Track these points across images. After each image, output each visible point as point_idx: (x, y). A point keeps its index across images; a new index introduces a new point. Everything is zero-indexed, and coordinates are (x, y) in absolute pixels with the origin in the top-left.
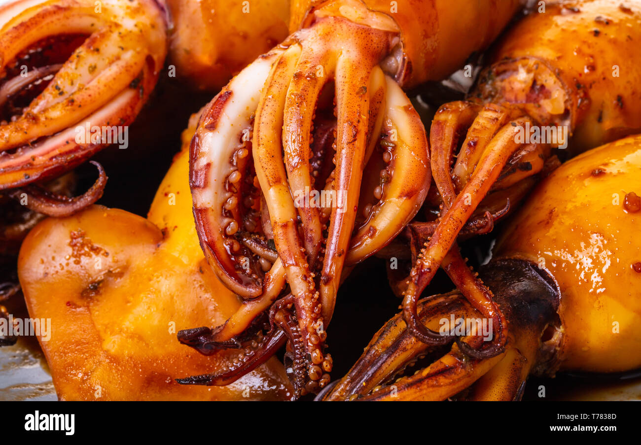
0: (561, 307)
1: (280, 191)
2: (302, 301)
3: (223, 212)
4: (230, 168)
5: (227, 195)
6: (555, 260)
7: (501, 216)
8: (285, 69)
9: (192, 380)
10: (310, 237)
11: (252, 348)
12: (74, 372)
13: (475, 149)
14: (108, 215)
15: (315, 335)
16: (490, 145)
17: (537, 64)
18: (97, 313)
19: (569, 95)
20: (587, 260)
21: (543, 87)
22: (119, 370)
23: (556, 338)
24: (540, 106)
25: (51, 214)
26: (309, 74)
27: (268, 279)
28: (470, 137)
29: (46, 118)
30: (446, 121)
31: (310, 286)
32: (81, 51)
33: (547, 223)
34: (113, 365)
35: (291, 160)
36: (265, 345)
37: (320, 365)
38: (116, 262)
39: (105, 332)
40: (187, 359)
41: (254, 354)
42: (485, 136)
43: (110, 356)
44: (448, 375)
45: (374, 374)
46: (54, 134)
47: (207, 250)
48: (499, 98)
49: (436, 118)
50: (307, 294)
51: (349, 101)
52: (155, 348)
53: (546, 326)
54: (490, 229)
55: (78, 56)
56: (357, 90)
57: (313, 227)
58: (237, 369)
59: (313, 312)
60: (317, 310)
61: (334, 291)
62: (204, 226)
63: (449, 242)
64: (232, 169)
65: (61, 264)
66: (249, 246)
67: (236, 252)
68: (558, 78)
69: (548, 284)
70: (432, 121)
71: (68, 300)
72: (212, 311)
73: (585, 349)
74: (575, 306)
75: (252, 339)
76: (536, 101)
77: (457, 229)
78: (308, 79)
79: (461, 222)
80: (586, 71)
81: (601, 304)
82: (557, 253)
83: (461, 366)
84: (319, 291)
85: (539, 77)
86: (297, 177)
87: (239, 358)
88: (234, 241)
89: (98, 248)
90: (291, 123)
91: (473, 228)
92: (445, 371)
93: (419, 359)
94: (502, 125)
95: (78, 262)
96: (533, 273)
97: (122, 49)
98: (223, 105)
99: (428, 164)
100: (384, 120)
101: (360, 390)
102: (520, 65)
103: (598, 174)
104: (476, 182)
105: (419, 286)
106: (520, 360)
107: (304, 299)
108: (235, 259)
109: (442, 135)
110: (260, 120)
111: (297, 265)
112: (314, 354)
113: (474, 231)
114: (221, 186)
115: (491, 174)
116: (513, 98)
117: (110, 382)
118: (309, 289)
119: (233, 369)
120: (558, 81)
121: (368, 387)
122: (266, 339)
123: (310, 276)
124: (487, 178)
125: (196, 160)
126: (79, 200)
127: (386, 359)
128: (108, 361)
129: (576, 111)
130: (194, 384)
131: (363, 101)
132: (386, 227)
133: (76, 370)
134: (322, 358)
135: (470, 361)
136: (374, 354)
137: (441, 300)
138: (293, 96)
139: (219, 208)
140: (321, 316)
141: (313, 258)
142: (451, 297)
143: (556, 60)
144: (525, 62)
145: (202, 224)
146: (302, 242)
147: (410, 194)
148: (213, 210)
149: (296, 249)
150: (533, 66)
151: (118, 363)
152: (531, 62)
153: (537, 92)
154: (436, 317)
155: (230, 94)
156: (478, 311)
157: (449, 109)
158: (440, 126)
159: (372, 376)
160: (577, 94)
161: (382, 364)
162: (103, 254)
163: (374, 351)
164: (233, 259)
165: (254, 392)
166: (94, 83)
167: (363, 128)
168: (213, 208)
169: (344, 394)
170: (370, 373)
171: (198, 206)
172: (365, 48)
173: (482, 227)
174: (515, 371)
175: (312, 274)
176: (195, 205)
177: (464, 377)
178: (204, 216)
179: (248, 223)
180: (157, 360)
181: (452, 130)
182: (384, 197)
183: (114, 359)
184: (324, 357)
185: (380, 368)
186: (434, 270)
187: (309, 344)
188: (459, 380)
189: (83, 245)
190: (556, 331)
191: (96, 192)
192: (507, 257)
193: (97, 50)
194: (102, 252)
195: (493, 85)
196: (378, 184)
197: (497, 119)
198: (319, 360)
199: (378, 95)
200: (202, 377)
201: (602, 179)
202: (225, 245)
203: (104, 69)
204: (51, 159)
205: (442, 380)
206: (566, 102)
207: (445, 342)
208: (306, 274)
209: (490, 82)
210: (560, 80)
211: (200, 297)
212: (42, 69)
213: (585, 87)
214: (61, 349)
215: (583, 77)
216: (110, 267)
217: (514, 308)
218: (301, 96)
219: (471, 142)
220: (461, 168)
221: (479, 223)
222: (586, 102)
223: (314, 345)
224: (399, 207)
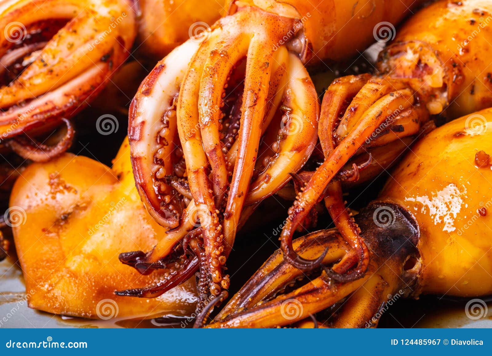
0: (420, 243)
1: (194, 144)
2: (208, 232)
3: (155, 160)
4: (161, 125)
5: (158, 146)
6: (416, 205)
7: (365, 167)
8: (207, 47)
9: (127, 293)
10: (217, 182)
11: (175, 269)
12: (42, 283)
13: (355, 113)
14: (77, 161)
15: (216, 260)
16: (368, 111)
17: (421, 46)
18: (64, 238)
19: (446, 72)
20: (442, 205)
21: (426, 65)
22: (76, 283)
23: (416, 267)
24: (423, 81)
25: (34, 159)
26: (222, 51)
27: (185, 214)
28: (354, 103)
29: (31, 84)
30: (335, 91)
31: (214, 220)
32: (63, 32)
33: (415, 174)
34: (72, 279)
35: (202, 119)
36: (186, 267)
37: (219, 283)
38: (82, 198)
39: (69, 253)
40: (131, 276)
41: (176, 273)
42: (365, 103)
43: (70, 271)
44: (316, 294)
45: (258, 292)
46: (38, 96)
47: (140, 190)
48: (392, 74)
49: (329, 88)
50: (211, 226)
51: (253, 73)
52: (106, 267)
53: (408, 258)
54: (357, 178)
55: (60, 36)
56: (261, 64)
57: (220, 173)
58: (163, 285)
59: (216, 241)
60: (219, 239)
61: (234, 225)
62: (138, 171)
63: (321, 188)
64: (162, 126)
65: (41, 200)
66: (176, 188)
67: (164, 192)
68: (438, 58)
69: (410, 224)
70: (326, 91)
71: (43, 227)
72: (152, 238)
73: (441, 277)
74: (432, 242)
75: (175, 262)
76: (421, 76)
77: (328, 177)
78: (222, 55)
79: (332, 172)
80: (461, 53)
81: (452, 241)
82: (419, 199)
83: (327, 288)
84: (222, 225)
85: (423, 58)
86: (207, 133)
87: (165, 276)
88: (161, 183)
89: (69, 187)
90: (205, 90)
91: (344, 177)
92: (314, 291)
93: (297, 281)
94: (382, 95)
95: (54, 198)
96: (399, 214)
97: (96, 31)
98: (157, 75)
99: (316, 125)
100: (285, 90)
101: (247, 304)
102: (408, 48)
103: (459, 135)
104: (349, 140)
105: (293, 222)
106: (382, 284)
107: (209, 231)
108: (161, 197)
109: (330, 102)
110: (183, 87)
111: (205, 203)
112: (214, 275)
113: (344, 179)
114: (154, 139)
115: (362, 134)
116: (402, 73)
117: (69, 293)
118: (213, 223)
119: (158, 284)
120: (437, 61)
121: (253, 302)
122: (187, 262)
123: (215, 212)
124: (358, 137)
125: (134, 119)
126: (53, 149)
127: (268, 280)
128: (68, 275)
129: (452, 85)
130: (129, 296)
131: (265, 74)
132: (278, 175)
133: (44, 282)
134: (221, 278)
135: (334, 284)
136: (260, 275)
137: (321, 234)
138: (208, 69)
139: (151, 157)
140: (222, 245)
141: (219, 198)
142: (329, 232)
143: (437, 43)
144: (412, 44)
145: (137, 169)
146: (210, 185)
147: (299, 149)
148: (145, 159)
149: (206, 191)
150: (418, 48)
151: (76, 277)
152: (417, 45)
153: (421, 69)
154: (313, 248)
155: (163, 67)
156: (348, 244)
157: (340, 82)
158: (330, 95)
159: (257, 293)
160: (453, 71)
161: (265, 284)
162: (73, 192)
163: (261, 274)
164: (159, 198)
165: (182, 304)
166: (71, 57)
167: (263, 95)
168: (145, 157)
169: (235, 307)
170: (255, 291)
171: (134, 155)
172: (273, 31)
173: (350, 176)
174: (377, 293)
175: (217, 211)
176: (132, 154)
177: (329, 296)
178: (139, 163)
179: (177, 170)
180: (107, 276)
181: (340, 98)
182: (280, 150)
183: (74, 274)
184: (222, 277)
185: (263, 287)
186: (307, 210)
187: (211, 266)
188: (325, 298)
189: (58, 184)
190: (418, 261)
191: (65, 143)
192: (381, 202)
193: (75, 32)
194: (73, 190)
195: (388, 63)
196: (276, 140)
197: (377, 90)
198: (218, 280)
199: (280, 69)
200: (135, 290)
201: (461, 139)
202: (154, 187)
203: (80, 46)
204: (33, 116)
205: (310, 298)
206: (444, 78)
207: (312, 267)
208: (211, 210)
209: (386, 61)
210: (439, 60)
211: (144, 227)
212: (31, 46)
213: (459, 65)
214: (35, 265)
215: (458, 58)
216: (79, 202)
217: (380, 242)
218: (214, 69)
219: (352, 108)
220: (342, 129)
221: (348, 173)
222: (460, 78)
223: (215, 267)
224: (290, 159)
